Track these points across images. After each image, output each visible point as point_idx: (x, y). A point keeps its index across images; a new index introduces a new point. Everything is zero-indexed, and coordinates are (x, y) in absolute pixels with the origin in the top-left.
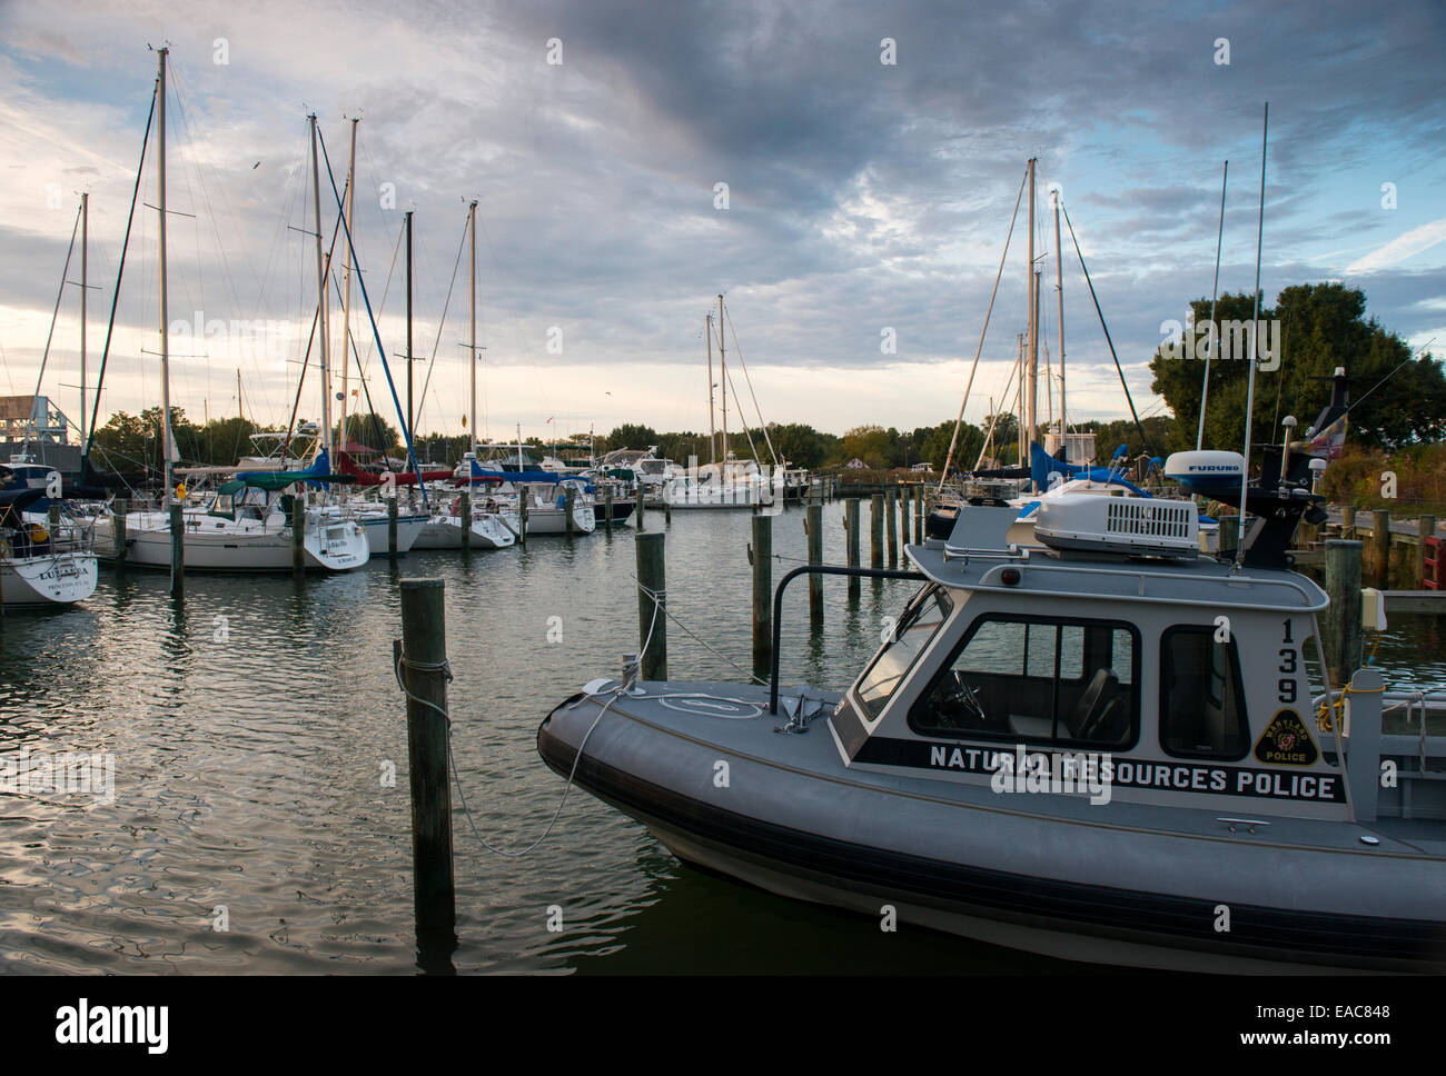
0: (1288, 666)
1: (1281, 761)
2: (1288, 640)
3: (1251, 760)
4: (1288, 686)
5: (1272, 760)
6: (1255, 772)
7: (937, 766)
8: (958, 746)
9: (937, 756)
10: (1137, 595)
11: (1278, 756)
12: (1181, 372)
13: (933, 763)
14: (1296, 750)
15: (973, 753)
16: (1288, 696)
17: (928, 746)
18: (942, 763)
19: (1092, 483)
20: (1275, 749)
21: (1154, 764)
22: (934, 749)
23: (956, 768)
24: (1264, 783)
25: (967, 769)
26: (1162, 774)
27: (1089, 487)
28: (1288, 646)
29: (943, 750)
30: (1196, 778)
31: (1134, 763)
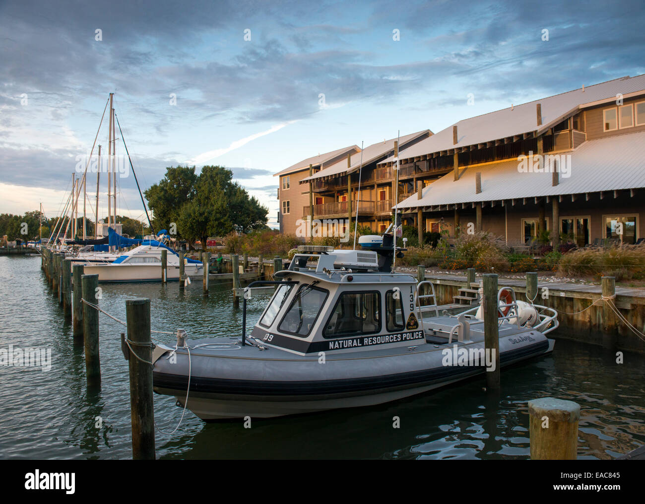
0: (412, 300)
1: (412, 329)
2: (411, 292)
3: (406, 330)
4: (412, 306)
5: (410, 329)
6: (406, 333)
7: (332, 349)
8: (337, 340)
9: (331, 345)
10: (379, 281)
11: (411, 327)
12: (163, 197)
13: (330, 348)
14: (414, 325)
15: (341, 342)
16: (412, 309)
17: (328, 342)
18: (333, 348)
19: (152, 247)
20: (410, 325)
21: (385, 335)
22: (330, 343)
23: (337, 348)
24: (409, 336)
25: (340, 348)
26: (387, 339)
27: (150, 249)
28: (412, 294)
29: (333, 342)
30: (395, 338)
31: (380, 336)
